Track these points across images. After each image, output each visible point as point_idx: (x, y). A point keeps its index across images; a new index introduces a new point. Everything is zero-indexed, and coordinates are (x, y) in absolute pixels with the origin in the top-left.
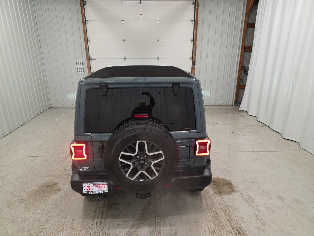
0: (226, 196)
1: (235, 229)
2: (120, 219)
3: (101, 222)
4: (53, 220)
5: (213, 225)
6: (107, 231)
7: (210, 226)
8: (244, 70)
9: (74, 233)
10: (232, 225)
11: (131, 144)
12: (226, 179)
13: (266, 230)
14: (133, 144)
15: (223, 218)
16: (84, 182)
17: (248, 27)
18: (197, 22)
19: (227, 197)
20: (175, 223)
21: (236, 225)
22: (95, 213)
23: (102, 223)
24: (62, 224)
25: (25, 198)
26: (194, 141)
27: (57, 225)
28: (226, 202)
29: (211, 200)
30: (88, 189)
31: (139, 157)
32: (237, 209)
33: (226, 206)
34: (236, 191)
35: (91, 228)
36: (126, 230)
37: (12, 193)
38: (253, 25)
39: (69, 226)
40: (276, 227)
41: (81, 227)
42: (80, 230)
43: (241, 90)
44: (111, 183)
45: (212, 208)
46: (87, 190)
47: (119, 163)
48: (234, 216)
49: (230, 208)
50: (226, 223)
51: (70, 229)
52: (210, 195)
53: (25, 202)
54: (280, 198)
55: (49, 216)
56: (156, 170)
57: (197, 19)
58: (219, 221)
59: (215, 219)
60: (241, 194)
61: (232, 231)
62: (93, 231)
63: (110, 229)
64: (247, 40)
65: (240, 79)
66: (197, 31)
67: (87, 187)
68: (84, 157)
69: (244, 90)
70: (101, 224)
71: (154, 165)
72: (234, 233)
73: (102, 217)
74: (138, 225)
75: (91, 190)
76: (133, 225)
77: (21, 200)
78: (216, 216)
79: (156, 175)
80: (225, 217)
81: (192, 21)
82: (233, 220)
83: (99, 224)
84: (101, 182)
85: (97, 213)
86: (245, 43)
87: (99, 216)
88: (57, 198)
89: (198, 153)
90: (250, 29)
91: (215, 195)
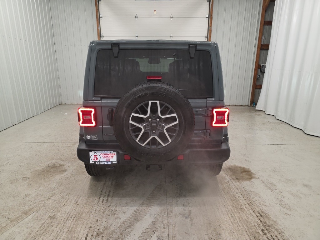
0: (245, 182)
1: (257, 212)
2: (128, 198)
3: (107, 200)
4: (57, 196)
5: (231, 207)
6: (113, 209)
7: (228, 208)
8: (261, 69)
9: (78, 209)
10: (253, 209)
11: (142, 104)
12: (244, 167)
13: (292, 214)
14: (145, 105)
15: (242, 201)
16: (91, 151)
17: (264, 25)
18: (212, 18)
19: (246, 184)
20: (189, 203)
21: (257, 209)
22: (102, 191)
23: (109, 201)
24: (66, 200)
25: (29, 176)
26: (211, 110)
27: (60, 201)
28: (245, 187)
29: (228, 185)
30: (96, 159)
31: (151, 121)
32: (257, 194)
33: (245, 191)
34: (255, 178)
35: (96, 205)
36: (135, 208)
37: (16, 172)
38: (270, 23)
39: (73, 202)
40: (304, 212)
41: (86, 203)
42: (85, 206)
43: (257, 90)
44: (120, 152)
45: (229, 192)
46: (94, 159)
47: (130, 126)
48: (255, 200)
49: (250, 193)
50: (246, 206)
51: (74, 205)
52: (227, 181)
53: (29, 180)
54: (306, 186)
55: (53, 192)
56: (169, 135)
57: (212, 15)
58: (238, 204)
59: (234, 202)
60: (261, 180)
61: (253, 213)
62: (99, 207)
63: (117, 207)
64: (263, 38)
65: (256, 78)
66: (211, 28)
67: (95, 156)
68: (92, 123)
69: (260, 89)
70: (107, 202)
71: (167, 130)
72: (255, 216)
73: (108, 196)
74: (148, 204)
75: (98, 160)
76: (143, 204)
77: (25, 178)
78: (234, 199)
79: (169, 141)
80: (244, 201)
81: (206, 17)
82: (253, 204)
83: (105, 201)
84: (109, 151)
85: (104, 192)
86: (261, 41)
87: (106, 194)
88: (62, 177)
89: (215, 124)
90: (267, 27)
91: (233, 181)
